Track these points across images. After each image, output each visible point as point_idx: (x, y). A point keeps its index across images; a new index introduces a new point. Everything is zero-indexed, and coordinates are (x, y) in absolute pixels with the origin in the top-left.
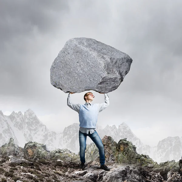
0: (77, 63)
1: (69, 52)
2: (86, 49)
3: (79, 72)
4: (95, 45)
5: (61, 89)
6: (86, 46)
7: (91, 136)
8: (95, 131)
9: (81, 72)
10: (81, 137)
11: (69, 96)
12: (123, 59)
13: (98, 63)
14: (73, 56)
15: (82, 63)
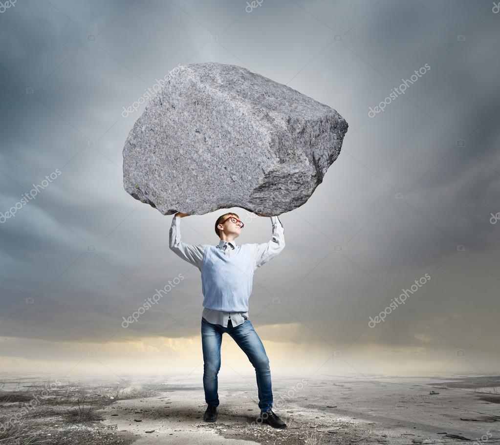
0: (197, 134)
1: (175, 102)
2: (220, 95)
3: (201, 159)
4: (246, 83)
5: (153, 205)
6: (221, 86)
7: (235, 333)
8: (246, 319)
9: (208, 156)
11: (174, 224)
12: (321, 122)
13: (254, 133)
14: (186, 113)
15: (210, 133)
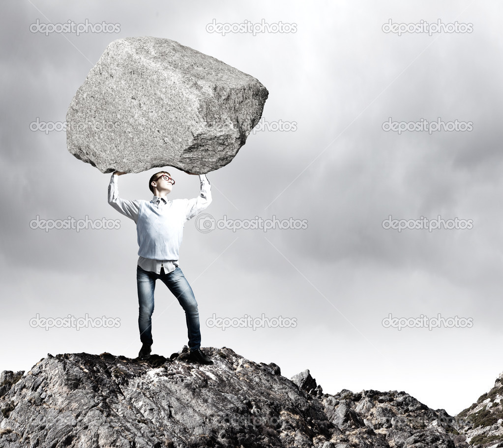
0: (133, 100)
1: (113, 71)
2: (154, 65)
3: (137, 123)
4: (177, 55)
5: (93, 164)
6: (155, 58)
7: (167, 279)
8: (177, 266)
9: (143, 121)
10: (141, 282)
11: (112, 181)
12: (245, 90)
13: (184, 99)
14: (123, 82)
15: (144, 99)
